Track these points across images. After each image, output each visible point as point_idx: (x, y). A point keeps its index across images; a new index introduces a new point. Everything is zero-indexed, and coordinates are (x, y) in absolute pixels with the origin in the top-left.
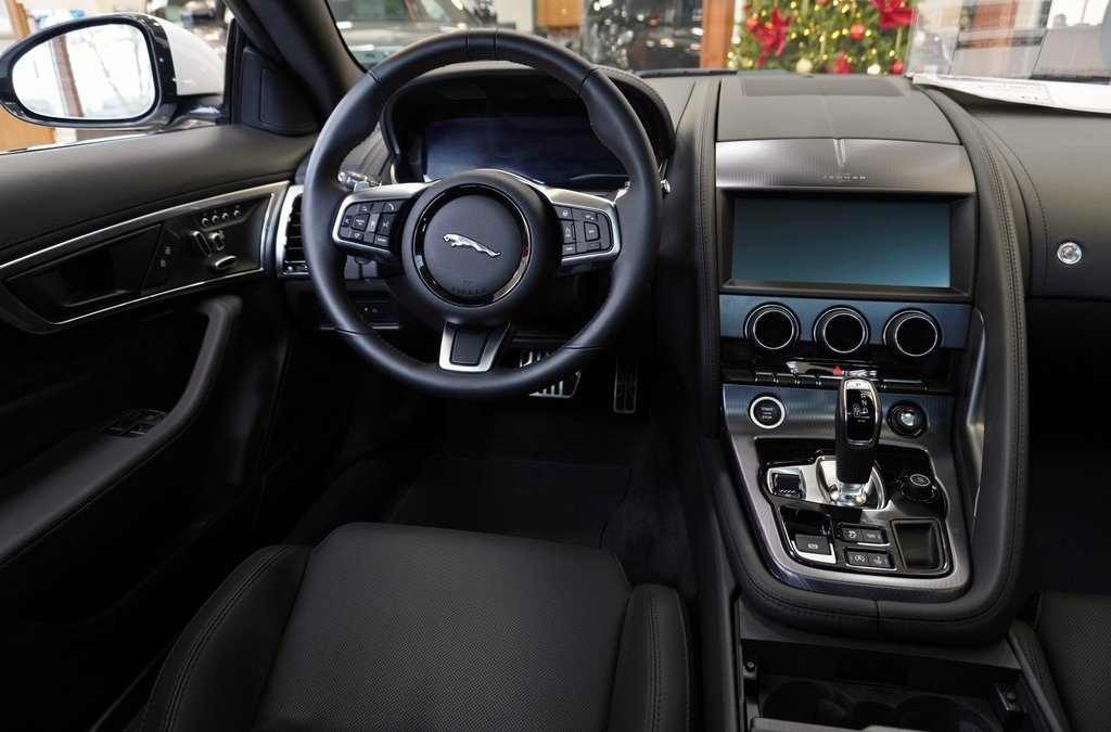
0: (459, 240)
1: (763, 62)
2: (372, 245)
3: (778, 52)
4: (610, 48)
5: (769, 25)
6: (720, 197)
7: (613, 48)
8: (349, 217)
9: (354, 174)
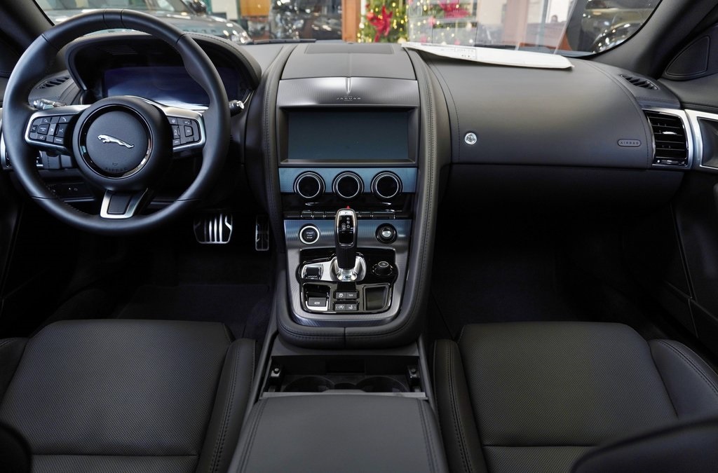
0: (108, 139)
1: (377, 40)
2: (53, 143)
3: (386, 34)
4: (288, 31)
5: (380, 17)
6: (278, 111)
7: (290, 31)
8: (36, 126)
9: (45, 101)
